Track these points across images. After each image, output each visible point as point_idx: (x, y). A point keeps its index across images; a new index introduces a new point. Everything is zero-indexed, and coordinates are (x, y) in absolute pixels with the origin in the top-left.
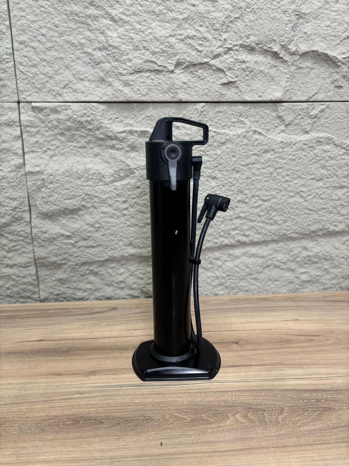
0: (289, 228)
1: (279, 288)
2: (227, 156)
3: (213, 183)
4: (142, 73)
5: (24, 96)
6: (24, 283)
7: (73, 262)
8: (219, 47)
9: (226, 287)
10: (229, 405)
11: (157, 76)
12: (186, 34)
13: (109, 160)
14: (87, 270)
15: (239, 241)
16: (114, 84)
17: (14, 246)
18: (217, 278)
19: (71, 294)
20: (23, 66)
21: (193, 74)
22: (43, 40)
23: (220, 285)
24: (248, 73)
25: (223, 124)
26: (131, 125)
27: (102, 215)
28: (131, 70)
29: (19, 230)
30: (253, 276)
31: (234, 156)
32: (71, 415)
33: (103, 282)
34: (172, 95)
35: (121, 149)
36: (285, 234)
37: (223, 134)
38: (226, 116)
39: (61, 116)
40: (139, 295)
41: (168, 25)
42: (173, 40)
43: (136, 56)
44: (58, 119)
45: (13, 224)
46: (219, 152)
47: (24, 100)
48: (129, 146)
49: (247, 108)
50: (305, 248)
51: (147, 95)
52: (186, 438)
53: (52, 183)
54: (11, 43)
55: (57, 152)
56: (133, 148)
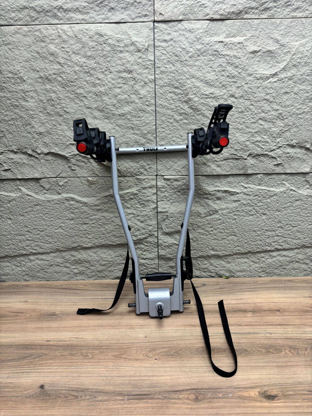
0: (307, 242)
2: (273, 203)
3: (264, 217)
4: (228, 160)
5: (160, 173)
6: (151, 268)
8: (275, 146)
9: (266, 273)
10: (281, 345)
11: (236, 161)
12: (256, 140)
13: (204, 205)
15: (276, 248)
16: (211, 166)
17: (147, 249)
18: (262, 268)
21: (258, 159)
23: (263, 271)
24: (290, 158)
25: (272, 185)
26: (218, 187)
27: (198, 234)
28: (222, 159)
29: (151, 240)
30: (283, 267)
31: (277, 203)
34: (244, 171)
35: (212, 199)
36: (304, 245)
37: (272, 191)
38: (274, 180)
39: (180, 183)
40: (215, 276)
41: (246, 135)
42: (248, 143)
44: (178, 184)
45: (149, 238)
46: (269, 200)
47: (160, 175)
48: (216, 198)
49: (287, 176)
51: (229, 171)
53: (172, 217)
55: (175, 201)
56: (219, 199)
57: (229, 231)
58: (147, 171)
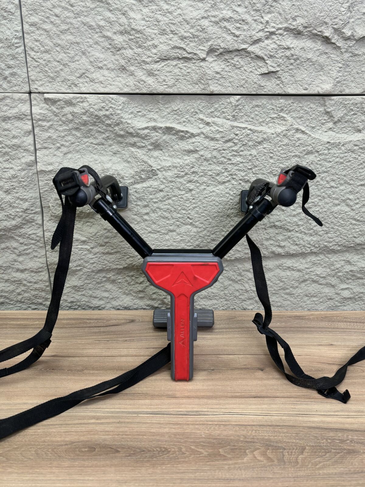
0: (331, 240)
1: (316, 304)
2: (263, 158)
4: (169, 61)
5: (36, 86)
6: (36, 289)
7: (89, 269)
8: (260, 31)
10: (248, 440)
11: (186, 65)
12: (221, 16)
13: (129, 160)
14: (104, 277)
15: (273, 252)
16: (136, 74)
17: (24, 250)
19: (86, 302)
20: (35, 52)
21: (228, 62)
22: (57, 21)
23: (250, 299)
24: (292, 61)
25: (261, 120)
26: (155, 120)
28: (156, 58)
29: (30, 233)
30: (288, 291)
31: (271, 158)
32: (87, 441)
33: (120, 291)
34: (202, 87)
35: (143, 147)
36: (326, 246)
37: (260, 132)
38: (264, 110)
39: (77, 110)
41: (201, 5)
42: (205, 23)
43: (162, 41)
44: (73, 112)
45: (24, 227)
46: (254, 152)
47: (36, 91)
48: (152, 144)
49: (290, 102)
50: (349, 262)
51: (173, 86)
52: (202, 474)
54: (20, 25)
55: (71, 149)
56: (157, 146)
57: (179, 215)
58: (9, 82)
